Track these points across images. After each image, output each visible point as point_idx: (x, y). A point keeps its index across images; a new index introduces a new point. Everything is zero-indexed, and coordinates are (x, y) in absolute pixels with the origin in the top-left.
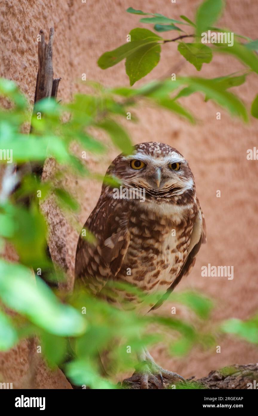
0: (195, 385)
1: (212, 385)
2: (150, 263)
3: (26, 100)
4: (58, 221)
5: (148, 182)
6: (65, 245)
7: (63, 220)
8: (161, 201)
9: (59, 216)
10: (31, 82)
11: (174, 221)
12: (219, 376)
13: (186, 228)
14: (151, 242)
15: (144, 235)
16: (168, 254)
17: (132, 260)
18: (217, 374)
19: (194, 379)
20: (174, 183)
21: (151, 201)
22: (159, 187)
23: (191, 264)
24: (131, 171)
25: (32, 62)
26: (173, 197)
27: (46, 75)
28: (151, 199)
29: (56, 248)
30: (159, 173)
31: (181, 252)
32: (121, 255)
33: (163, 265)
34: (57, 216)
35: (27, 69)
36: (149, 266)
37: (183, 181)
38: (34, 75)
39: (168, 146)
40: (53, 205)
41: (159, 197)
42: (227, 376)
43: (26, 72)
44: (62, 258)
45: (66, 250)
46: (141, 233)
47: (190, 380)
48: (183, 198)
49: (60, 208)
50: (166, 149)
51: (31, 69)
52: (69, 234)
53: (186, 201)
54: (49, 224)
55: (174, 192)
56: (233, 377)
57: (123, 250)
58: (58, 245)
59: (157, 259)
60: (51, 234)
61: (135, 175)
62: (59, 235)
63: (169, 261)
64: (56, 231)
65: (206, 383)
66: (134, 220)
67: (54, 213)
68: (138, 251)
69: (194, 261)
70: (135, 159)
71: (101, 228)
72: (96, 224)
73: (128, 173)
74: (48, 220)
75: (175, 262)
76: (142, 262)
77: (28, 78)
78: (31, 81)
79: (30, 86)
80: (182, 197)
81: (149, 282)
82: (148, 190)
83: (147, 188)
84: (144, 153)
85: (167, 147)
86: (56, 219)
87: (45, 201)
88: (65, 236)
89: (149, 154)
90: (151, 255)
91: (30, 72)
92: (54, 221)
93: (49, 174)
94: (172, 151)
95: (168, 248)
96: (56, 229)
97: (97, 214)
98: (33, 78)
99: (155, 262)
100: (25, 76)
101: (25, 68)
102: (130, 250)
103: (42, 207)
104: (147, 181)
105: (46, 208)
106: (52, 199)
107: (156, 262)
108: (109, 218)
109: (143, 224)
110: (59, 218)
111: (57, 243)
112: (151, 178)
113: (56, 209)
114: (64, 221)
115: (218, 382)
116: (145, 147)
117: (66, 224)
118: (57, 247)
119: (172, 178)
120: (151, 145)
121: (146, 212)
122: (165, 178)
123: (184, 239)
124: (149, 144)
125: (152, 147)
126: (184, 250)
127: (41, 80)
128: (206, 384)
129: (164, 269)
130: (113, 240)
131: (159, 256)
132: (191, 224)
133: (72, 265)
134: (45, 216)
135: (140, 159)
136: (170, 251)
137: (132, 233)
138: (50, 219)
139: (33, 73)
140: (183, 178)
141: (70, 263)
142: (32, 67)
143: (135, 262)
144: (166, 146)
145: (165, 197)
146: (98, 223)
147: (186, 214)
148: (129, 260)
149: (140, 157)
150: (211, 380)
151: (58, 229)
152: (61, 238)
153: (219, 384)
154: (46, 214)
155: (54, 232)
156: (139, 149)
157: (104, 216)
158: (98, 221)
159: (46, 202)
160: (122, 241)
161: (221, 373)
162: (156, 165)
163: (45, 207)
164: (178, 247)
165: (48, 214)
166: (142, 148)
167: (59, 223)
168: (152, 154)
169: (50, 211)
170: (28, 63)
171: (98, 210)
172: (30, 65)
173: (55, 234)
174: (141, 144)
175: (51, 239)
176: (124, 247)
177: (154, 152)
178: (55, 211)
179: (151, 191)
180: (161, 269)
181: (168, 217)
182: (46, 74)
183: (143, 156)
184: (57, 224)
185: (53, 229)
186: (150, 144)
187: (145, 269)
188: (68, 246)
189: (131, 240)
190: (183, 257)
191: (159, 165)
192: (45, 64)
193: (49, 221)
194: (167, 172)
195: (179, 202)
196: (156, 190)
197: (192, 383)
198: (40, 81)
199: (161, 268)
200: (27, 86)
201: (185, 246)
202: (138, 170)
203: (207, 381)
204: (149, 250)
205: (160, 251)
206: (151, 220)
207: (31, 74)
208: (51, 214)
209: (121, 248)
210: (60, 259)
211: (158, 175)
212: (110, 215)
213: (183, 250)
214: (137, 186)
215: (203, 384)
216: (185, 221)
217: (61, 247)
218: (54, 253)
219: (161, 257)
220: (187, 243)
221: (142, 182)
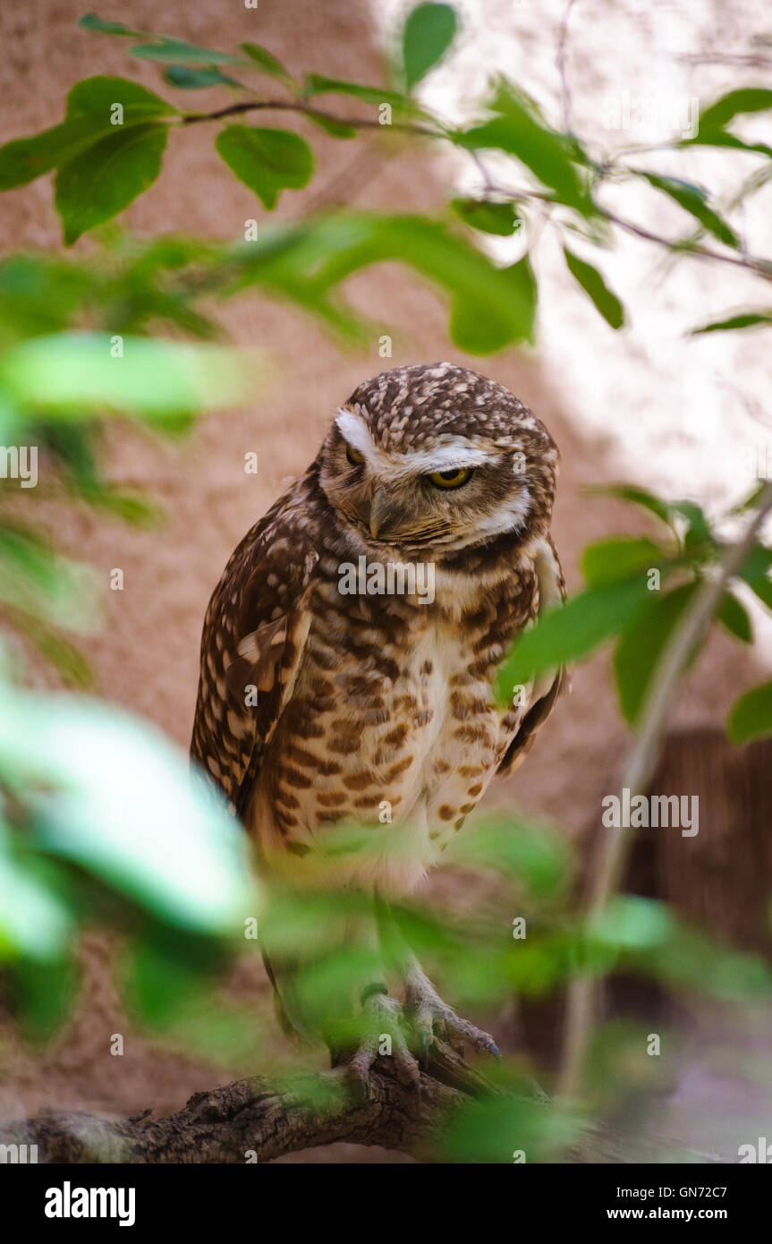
0: (154, 1134)
1: (202, 1134)
2: (372, 698)
12: (220, 1108)
15: (353, 614)
16: (426, 684)
18: (213, 1103)
19: (149, 1118)
31: (491, 683)
32: (280, 685)
33: (413, 712)
36: (370, 706)
42: (242, 1107)
47: (139, 1120)
56: (258, 1111)
63: (429, 706)
65: (184, 1129)
68: (337, 651)
71: (234, 600)
76: (348, 691)
81: (377, 760)
89: (372, 434)
90: (374, 675)
95: (427, 668)
99: (385, 698)
107: (391, 699)
115: (218, 1126)
116: (379, 407)
120: (395, 405)
123: (496, 650)
124: (396, 397)
125: (394, 411)
128: (184, 1132)
130: (260, 642)
131: (398, 684)
143: (328, 689)
148: (311, 681)
150: (197, 1121)
153: (220, 1132)
161: (225, 1098)
164: (476, 670)
168: (378, 437)
176: (286, 663)
177: (386, 431)
180: (409, 723)
187: (357, 715)
197: (146, 1128)
199: (410, 718)
203: (186, 1123)
205: (401, 668)
209: (279, 665)
215: (176, 1132)
219: (405, 686)
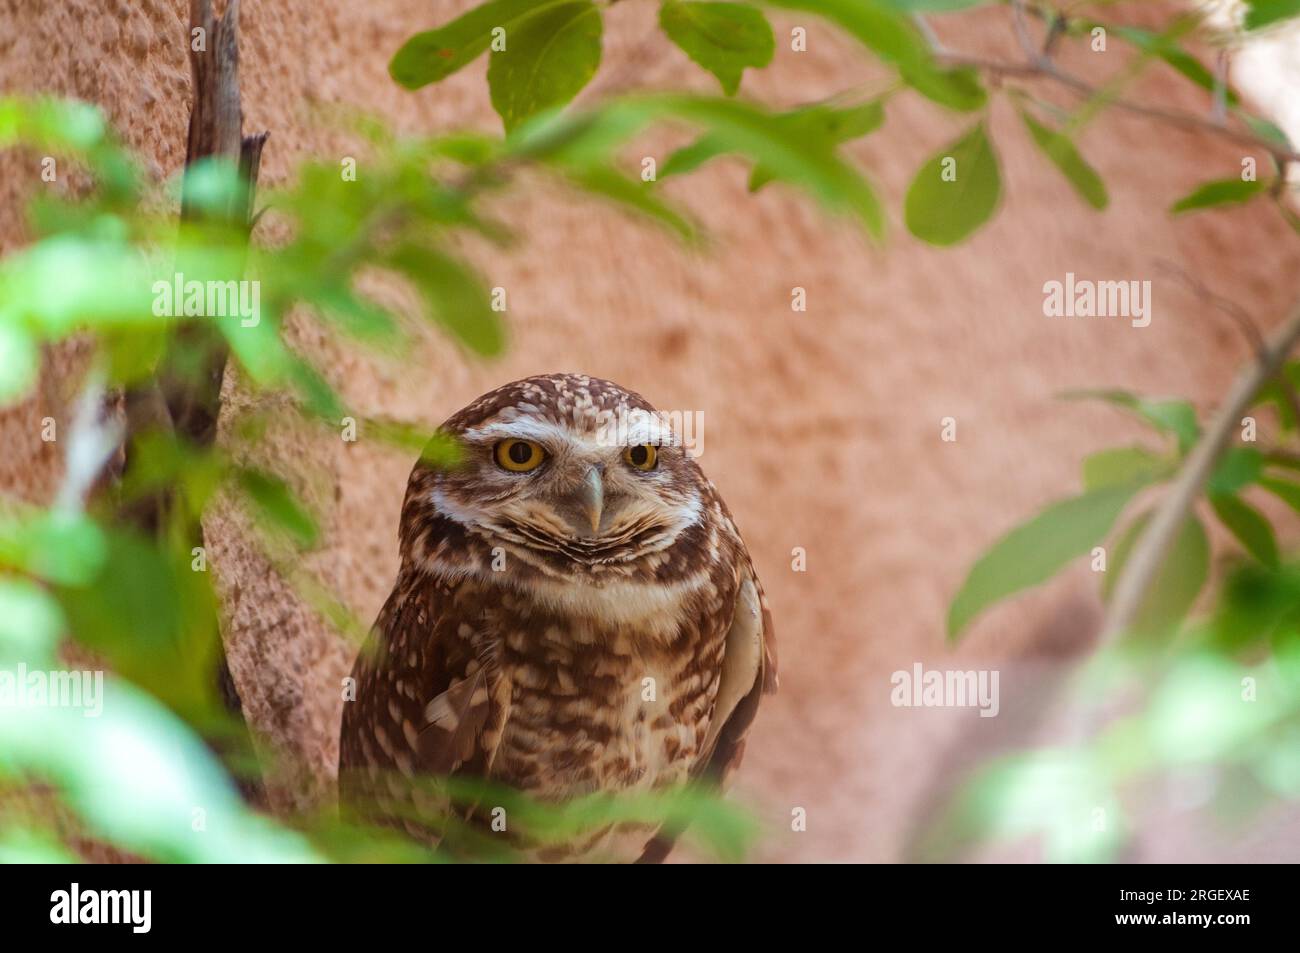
2: (582, 770)
3: (156, 212)
4: (275, 620)
5: (560, 515)
6: (299, 701)
7: (291, 614)
8: (606, 575)
9: (277, 602)
10: (171, 151)
11: (658, 637)
13: (698, 648)
14: (581, 708)
15: (554, 691)
16: (639, 736)
17: (520, 763)
20: (642, 515)
21: (573, 579)
22: (599, 531)
23: (731, 762)
24: (499, 477)
25: (172, 85)
26: (642, 559)
27: (217, 123)
28: (570, 572)
29: (270, 707)
30: (595, 483)
31: (686, 724)
32: (483, 750)
33: (624, 773)
34: (273, 604)
35: (156, 106)
36: (579, 779)
37: (672, 505)
38: (180, 129)
39: (617, 387)
40: (257, 565)
41: (600, 563)
43: (154, 117)
44: (289, 743)
45: (304, 717)
46: (545, 685)
48: (675, 560)
49: (279, 576)
50: (613, 400)
51: (172, 110)
52: (313, 663)
53: (685, 565)
54: (243, 629)
55: (645, 542)
57: (487, 734)
58: (276, 697)
59: (602, 754)
60: (250, 660)
61: (514, 491)
62: (277, 665)
63: (643, 761)
64: (268, 650)
66: (518, 642)
67: (260, 592)
68: (539, 734)
69: (739, 750)
70: (513, 438)
71: (413, 662)
72: (395, 646)
73: (489, 483)
74: (239, 613)
75: (665, 759)
76: (555, 767)
77: (163, 137)
78: (171, 147)
79: (168, 167)
80: (672, 556)
82: (563, 542)
83: (558, 533)
84: (542, 417)
85: (615, 393)
86: (267, 613)
87: (226, 550)
88: (298, 669)
89: (558, 420)
90: (584, 745)
91: (166, 118)
92: (259, 616)
93: (239, 459)
94: (632, 408)
95: (641, 717)
96: (269, 645)
97: (400, 611)
98: (178, 138)
99: (596, 765)
100: (151, 129)
101: (150, 104)
102: (512, 734)
103: (219, 569)
104: (557, 511)
105: (233, 573)
106: (252, 543)
107: (601, 766)
108: (438, 631)
109: (551, 657)
110: (279, 611)
111: (270, 690)
112: (571, 501)
113: (267, 579)
114: (297, 621)
116: (544, 397)
117: (302, 631)
118: (274, 704)
119: (637, 498)
120: (562, 390)
121: (563, 621)
122: (614, 498)
123: (694, 682)
124: (554, 386)
125: (567, 394)
126: (699, 715)
127: (201, 139)
129: (628, 784)
130: (454, 703)
131: (610, 747)
132: (718, 627)
133: (326, 768)
134: (229, 601)
135: (531, 435)
136: (646, 726)
137: (516, 684)
138: (246, 610)
139: (179, 123)
140: (671, 494)
141: (319, 759)
142: (175, 103)
143: (532, 768)
144: (610, 389)
145: (618, 563)
146: (403, 643)
147: (691, 605)
148: (509, 761)
149: (530, 430)
151: (275, 646)
152: (284, 676)
154: (232, 593)
155: (261, 655)
156: (521, 404)
157: (420, 620)
158: (401, 635)
159: (232, 554)
160: (482, 705)
162: (585, 459)
163: (227, 572)
164: (677, 709)
165: (237, 593)
166: (532, 397)
167: (278, 627)
168: (570, 419)
169: (245, 583)
170: (160, 89)
171: (401, 600)
172: (168, 94)
173: (265, 662)
174: (528, 385)
175: (249, 678)
176: (490, 724)
177: (576, 411)
178: (263, 586)
179: (571, 543)
180: (618, 787)
181: (638, 625)
182: (218, 120)
183: (541, 425)
184: (272, 628)
185: (259, 644)
186: (559, 385)
187: (563, 789)
188: (308, 705)
189: (514, 701)
190: (694, 740)
191: (594, 455)
192: (215, 86)
193: (242, 619)
194: (621, 476)
195: (665, 574)
196: (588, 542)
198: (200, 143)
199: (619, 782)
200: (157, 165)
201: (700, 703)
202: (523, 476)
204: (577, 730)
205: (613, 728)
206: (582, 645)
207: (171, 125)
208: (248, 596)
209: (480, 729)
210: (282, 745)
211: (592, 489)
212: (441, 618)
213: (693, 718)
214: (523, 528)
216: (692, 625)
217: (285, 705)
218: (263, 724)
219: (617, 747)
220: (708, 694)
221: (541, 515)
